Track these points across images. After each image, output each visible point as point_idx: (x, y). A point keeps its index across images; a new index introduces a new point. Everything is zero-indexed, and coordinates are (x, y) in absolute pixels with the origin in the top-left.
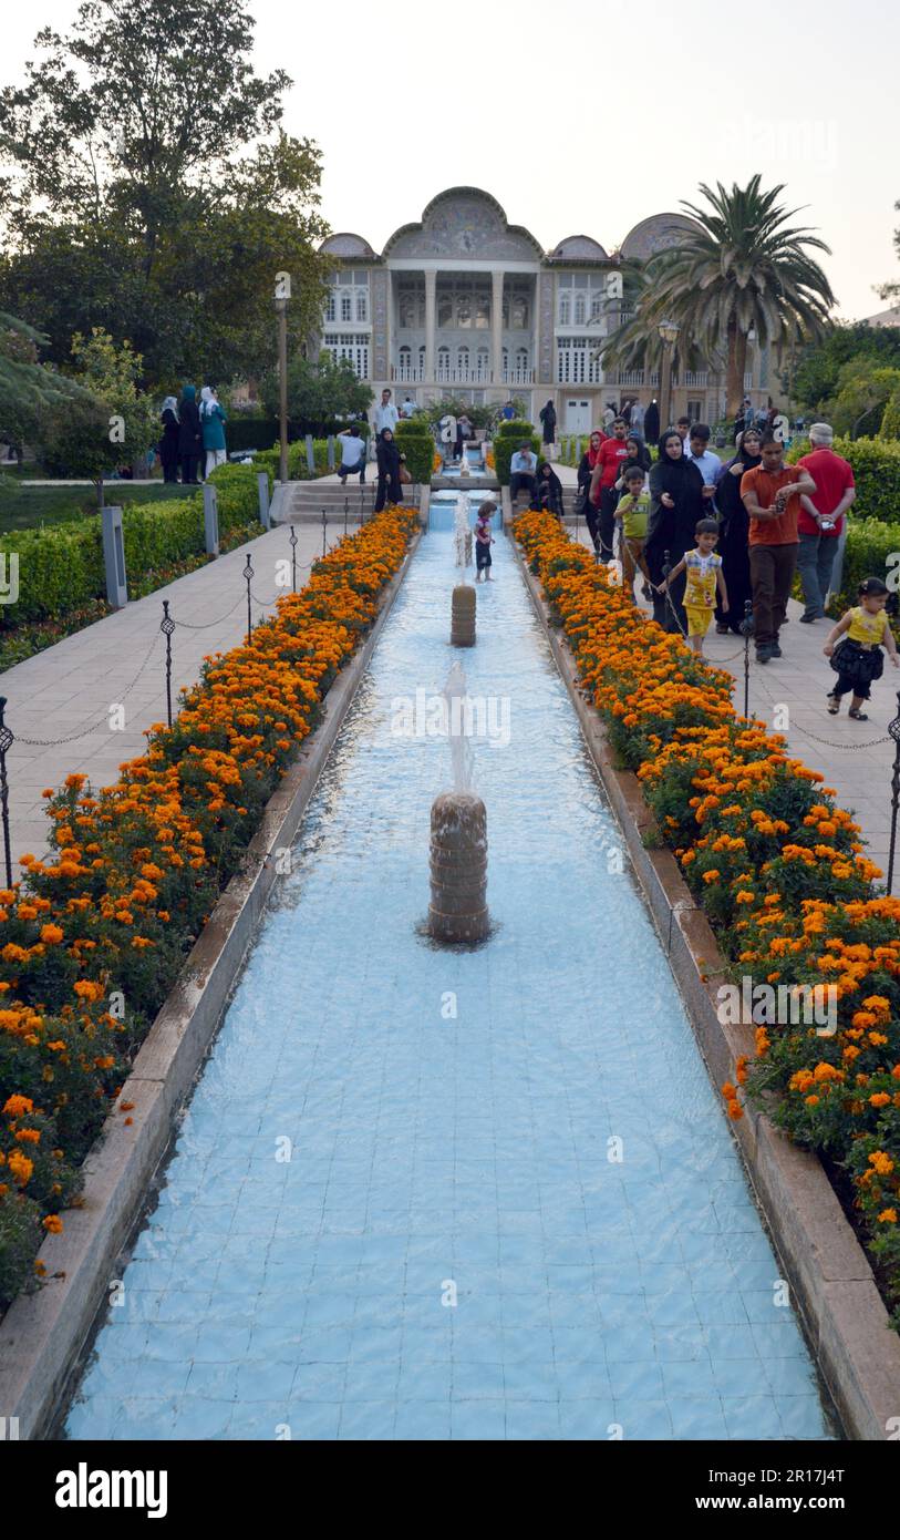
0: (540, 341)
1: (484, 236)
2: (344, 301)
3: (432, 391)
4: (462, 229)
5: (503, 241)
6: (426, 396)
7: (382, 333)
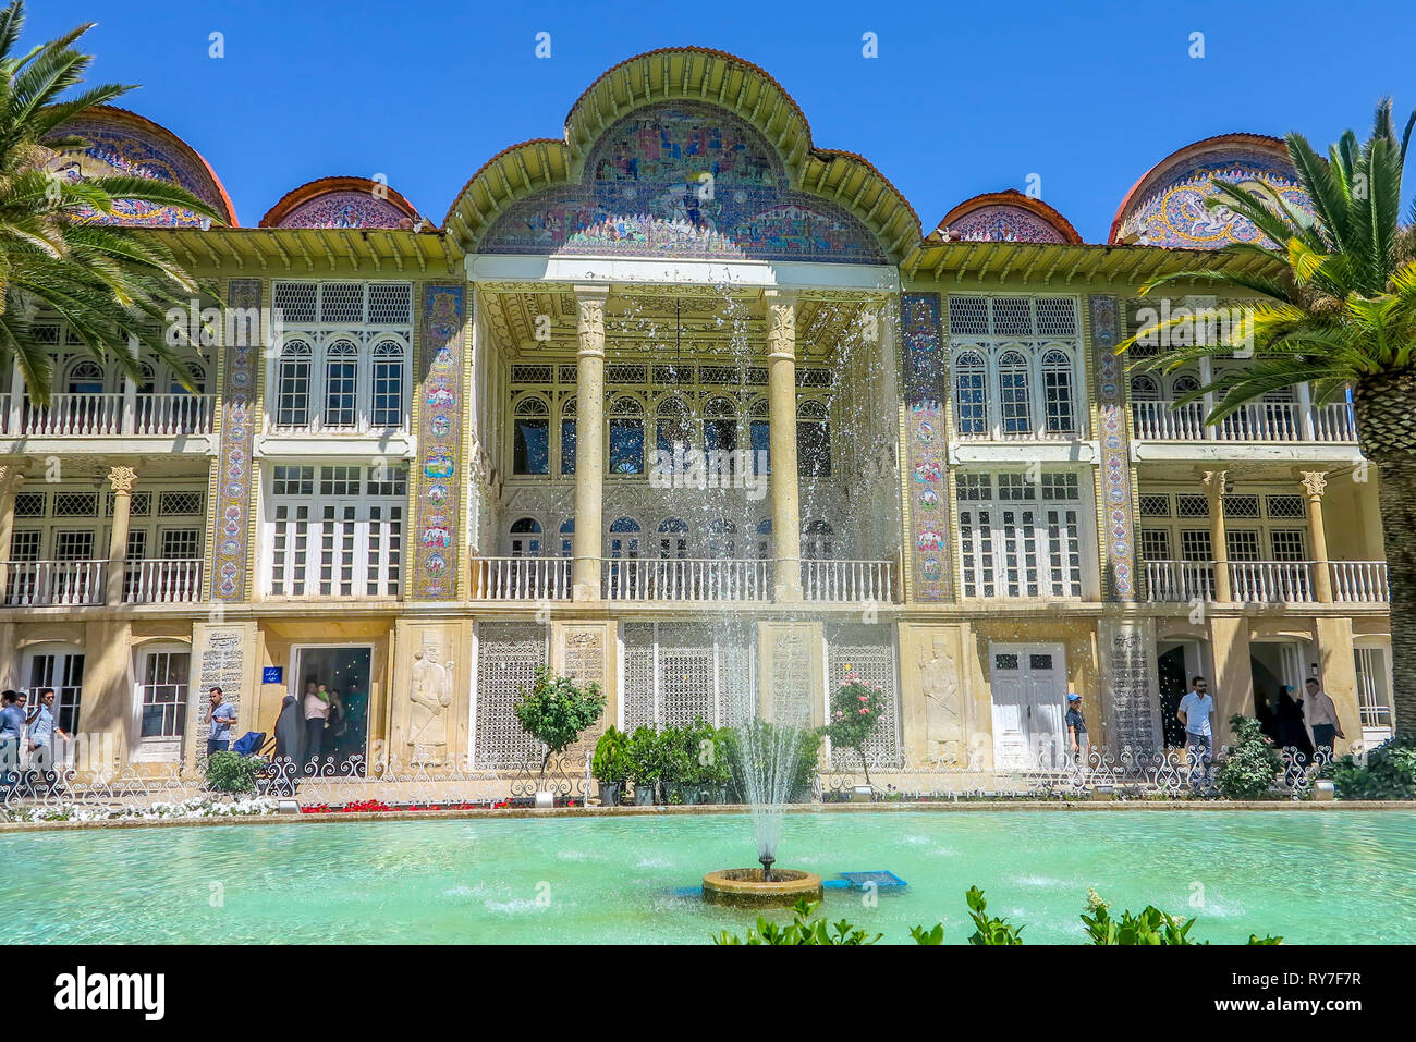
0: (911, 478)
1: (740, 197)
2: (335, 370)
3: (596, 630)
4: (680, 181)
5: (793, 210)
6: (574, 641)
7: (444, 458)
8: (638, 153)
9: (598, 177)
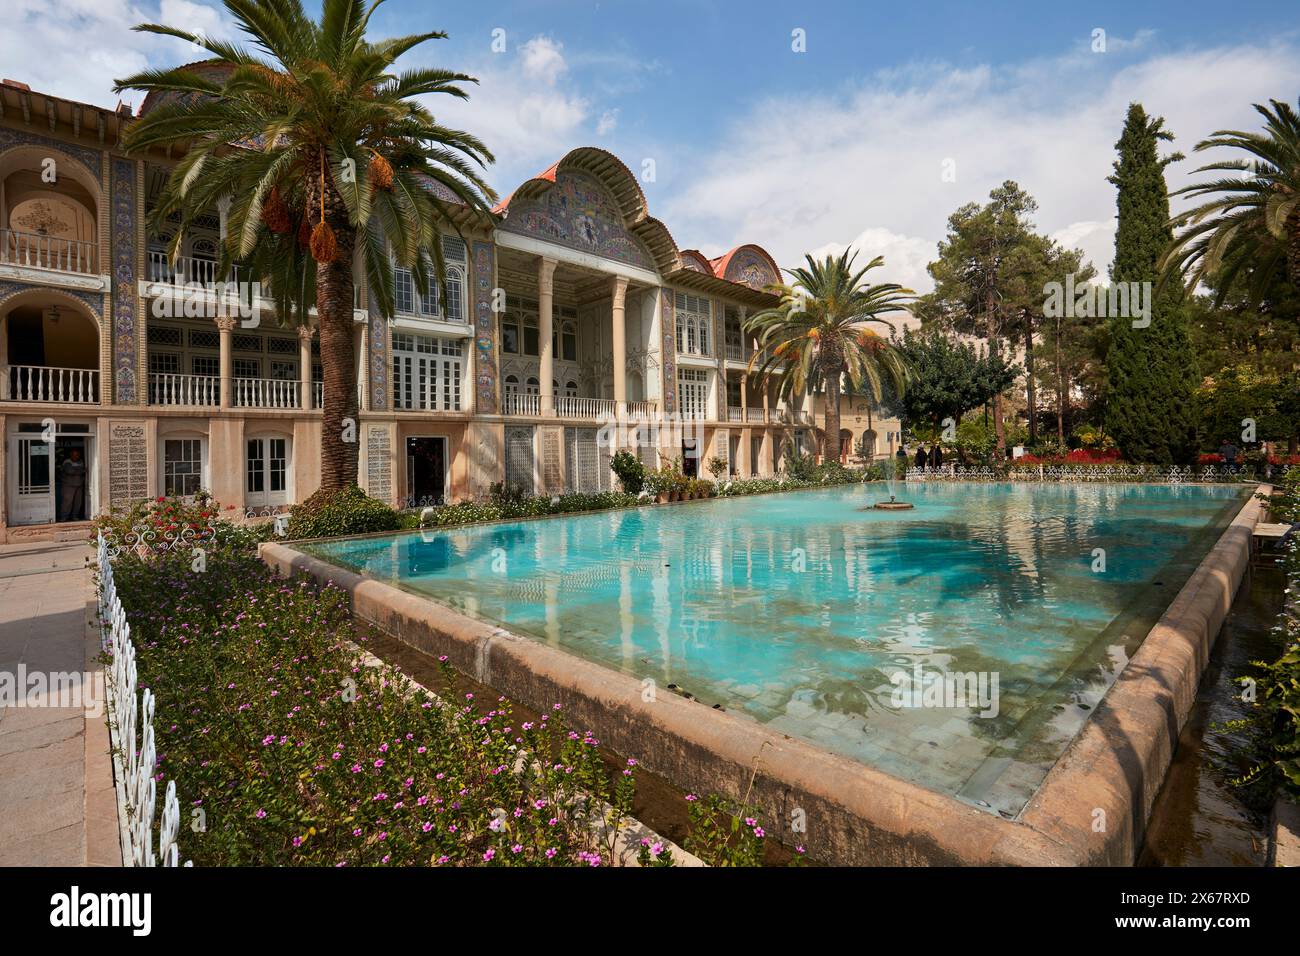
0: (663, 369)
3: (555, 430)
4: (583, 213)
5: (625, 240)
6: (547, 436)
7: (488, 340)
8: (566, 194)
9: (550, 202)
